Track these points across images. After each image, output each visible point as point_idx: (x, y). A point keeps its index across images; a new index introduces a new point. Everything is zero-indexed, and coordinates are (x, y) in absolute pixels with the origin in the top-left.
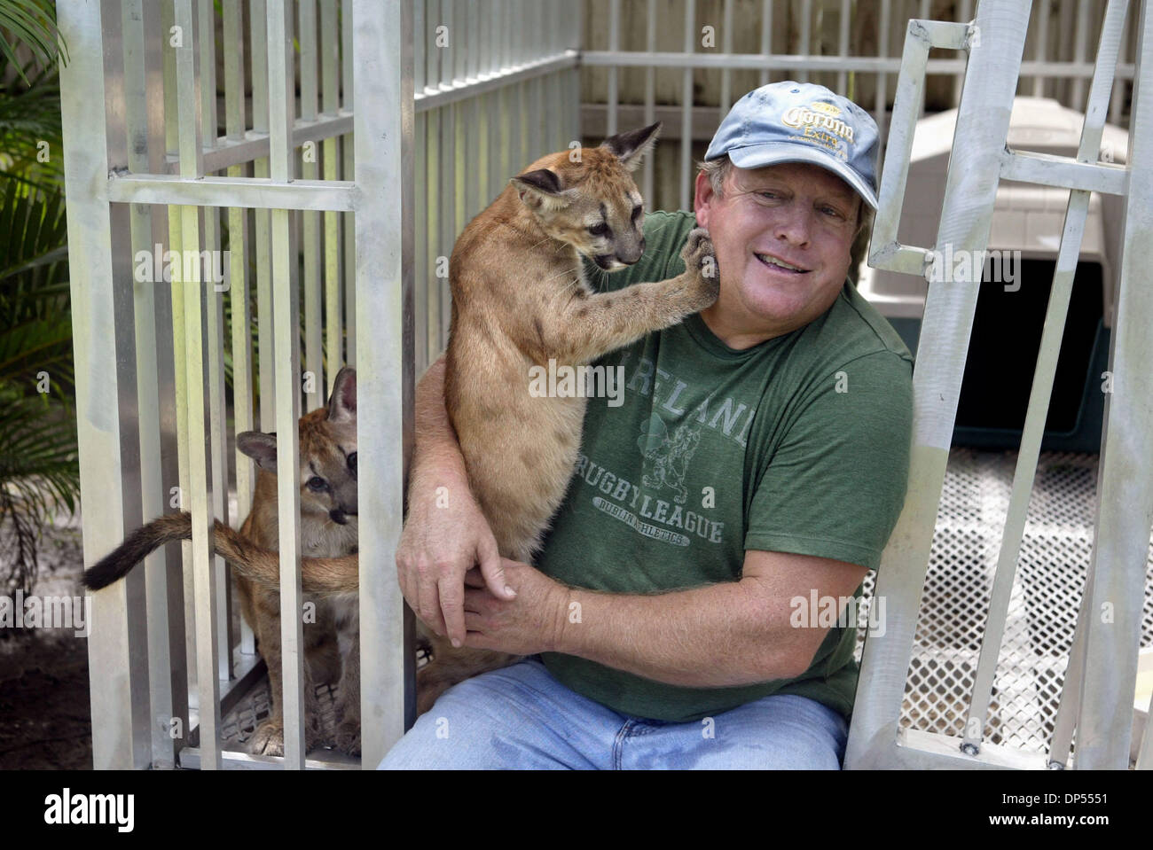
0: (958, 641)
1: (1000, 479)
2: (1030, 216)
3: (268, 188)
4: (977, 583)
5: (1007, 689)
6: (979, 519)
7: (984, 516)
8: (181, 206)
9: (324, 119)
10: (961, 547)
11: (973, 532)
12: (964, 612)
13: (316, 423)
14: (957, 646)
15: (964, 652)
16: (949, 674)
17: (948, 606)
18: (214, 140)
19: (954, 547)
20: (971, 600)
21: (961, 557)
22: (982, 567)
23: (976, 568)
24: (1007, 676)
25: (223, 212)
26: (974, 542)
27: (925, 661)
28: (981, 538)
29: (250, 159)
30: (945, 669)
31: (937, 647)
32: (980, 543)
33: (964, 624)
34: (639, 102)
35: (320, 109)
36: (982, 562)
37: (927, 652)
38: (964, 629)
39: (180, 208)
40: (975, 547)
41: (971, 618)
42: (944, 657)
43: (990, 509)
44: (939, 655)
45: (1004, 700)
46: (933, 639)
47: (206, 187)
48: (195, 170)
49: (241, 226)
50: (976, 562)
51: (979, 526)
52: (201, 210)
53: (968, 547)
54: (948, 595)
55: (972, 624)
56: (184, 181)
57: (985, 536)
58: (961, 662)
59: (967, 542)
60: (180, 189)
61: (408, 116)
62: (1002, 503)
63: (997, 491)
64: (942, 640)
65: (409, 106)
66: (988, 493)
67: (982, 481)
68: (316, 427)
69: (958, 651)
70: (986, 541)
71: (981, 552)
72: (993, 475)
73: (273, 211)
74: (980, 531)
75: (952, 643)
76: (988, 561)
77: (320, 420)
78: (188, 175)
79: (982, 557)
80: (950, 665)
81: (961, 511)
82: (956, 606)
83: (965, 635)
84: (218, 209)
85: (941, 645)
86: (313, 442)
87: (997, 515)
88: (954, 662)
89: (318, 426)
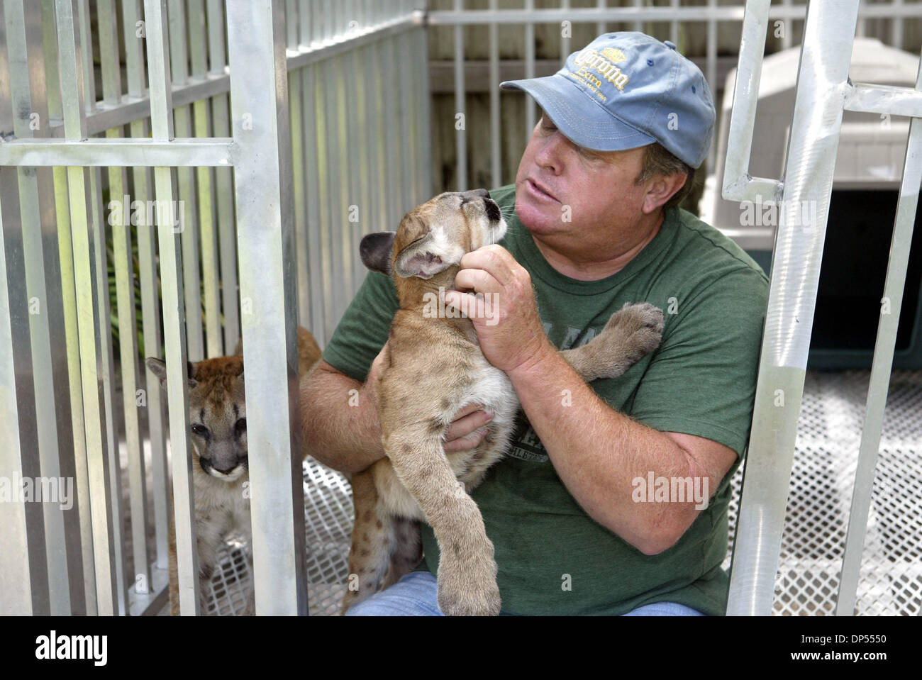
0: (814, 551)
1: (842, 397)
2: (860, 149)
3: (150, 147)
4: (829, 497)
5: (864, 595)
6: (826, 436)
7: (831, 433)
8: (66, 167)
9: (195, 81)
10: (811, 463)
11: (821, 449)
12: (818, 524)
13: (226, 374)
14: (814, 557)
15: (821, 562)
16: (809, 583)
17: (803, 519)
18: (93, 105)
19: (804, 463)
20: (824, 513)
21: (811, 473)
22: (832, 481)
23: (826, 482)
24: (864, 582)
25: (104, 171)
26: (823, 458)
27: (800, 573)
28: (829, 454)
29: (126, 122)
30: (804, 579)
31: (795, 558)
32: (829, 458)
33: (819, 535)
34: (485, 58)
35: (190, 72)
36: (831, 476)
37: (787, 563)
38: (820, 541)
39: (66, 169)
40: (824, 463)
41: (826, 529)
42: (803, 567)
43: (836, 427)
44: (798, 565)
45: (862, 606)
46: (791, 551)
47: (91, 147)
48: (79, 133)
49: (121, 185)
50: (826, 477)
51: (826, 443)
52: (86, 169)
53: (817, 463)
54: (802, 509)
55: (827, 535)
56: (68, 143)
57: (833, 452)
58: (819, 572)
59: (816, 459)
60: (65, 151)
61: (281, 74)
62: (846, 420)
63: (841, 409)
64: (800, 551)
65: (282, 63)
66: (833, 412)
67: (826, 400)
68: (224, 378)
69: (815, 561)
70: (834, 457)
71: (830, 467)
72: (836, 394)
73: (156, 170)
74: (828, 447)
75: (810, 554)
76: (837, 475)
77: (232, 373)
78: (74, 139)
79: (831, 472)
80: (809, 575)
81: (807, 429)
82: (810, 519)
83: (821, 546)
84: (99, 171)
85: (799, 556)
86: (215, 391)
87: (843, 432)
88: (812, 572)
89: (227, 377)
